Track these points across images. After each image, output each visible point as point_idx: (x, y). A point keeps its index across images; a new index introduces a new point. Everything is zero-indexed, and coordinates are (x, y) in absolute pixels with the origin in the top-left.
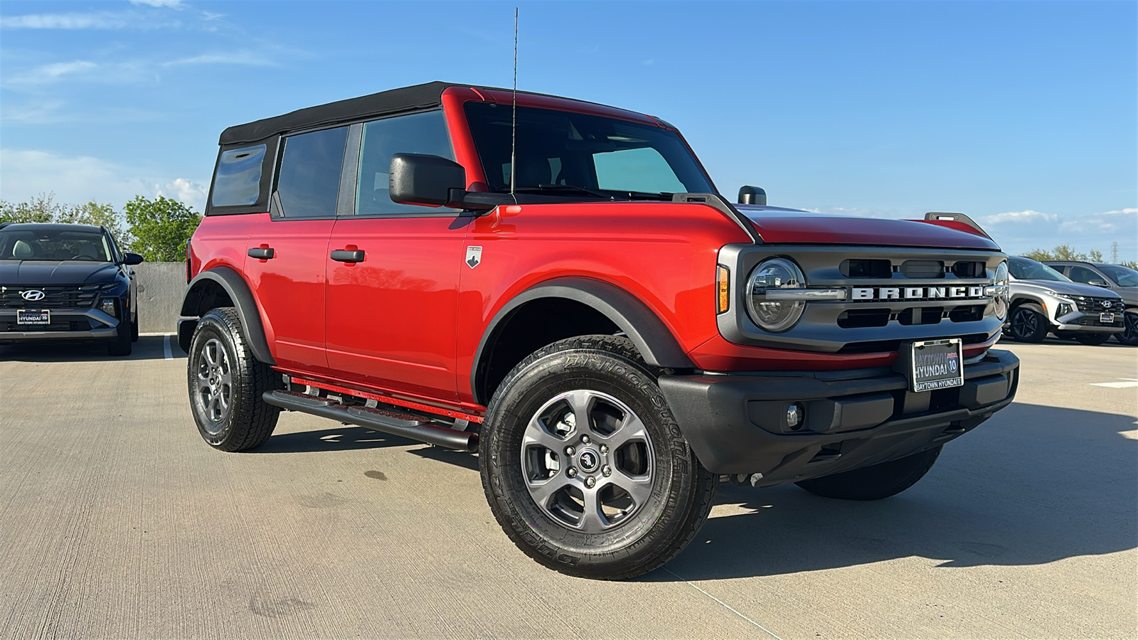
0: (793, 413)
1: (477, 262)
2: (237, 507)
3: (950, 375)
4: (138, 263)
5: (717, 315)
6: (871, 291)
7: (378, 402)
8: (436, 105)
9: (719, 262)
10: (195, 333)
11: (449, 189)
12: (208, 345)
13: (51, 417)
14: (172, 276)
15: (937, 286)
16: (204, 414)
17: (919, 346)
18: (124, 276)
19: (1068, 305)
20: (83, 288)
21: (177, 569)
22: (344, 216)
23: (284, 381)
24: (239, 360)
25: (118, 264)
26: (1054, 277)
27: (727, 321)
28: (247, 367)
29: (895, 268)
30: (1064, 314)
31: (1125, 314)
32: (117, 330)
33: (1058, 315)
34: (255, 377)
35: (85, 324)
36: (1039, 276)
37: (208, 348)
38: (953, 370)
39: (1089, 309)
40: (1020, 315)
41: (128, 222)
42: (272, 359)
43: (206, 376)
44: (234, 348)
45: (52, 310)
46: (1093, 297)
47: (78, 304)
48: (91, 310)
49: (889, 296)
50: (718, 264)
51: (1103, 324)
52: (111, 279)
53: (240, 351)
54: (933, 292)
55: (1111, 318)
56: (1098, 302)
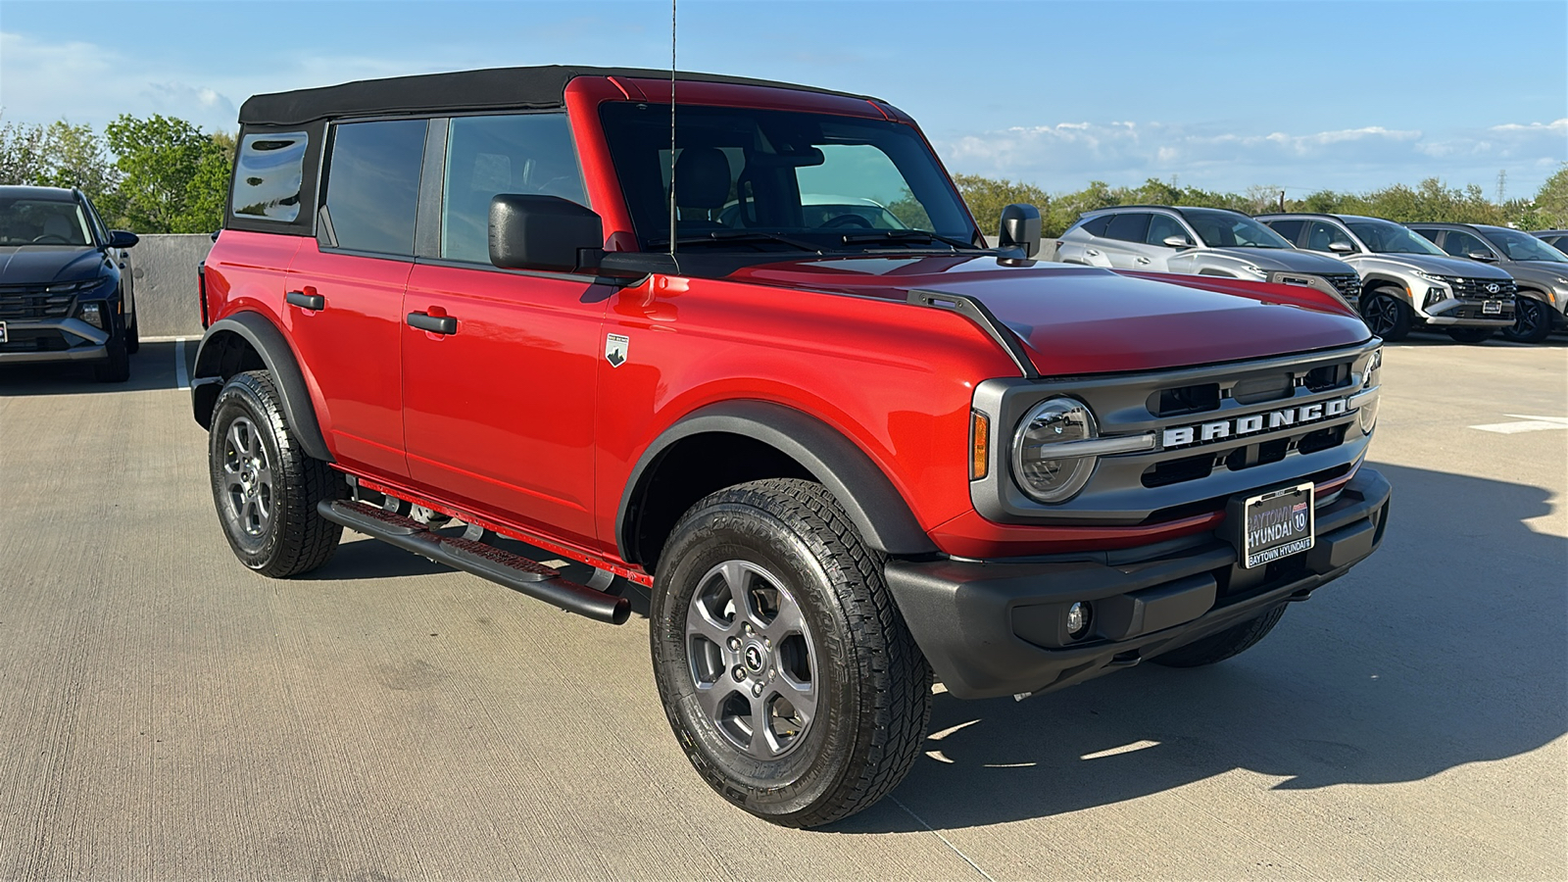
0: (1075, 615)
1: (622, 359)
2: (288, 687)
3: (1296, 537)
4: (131, 245)
5: (970, 481)
6: (1190, 431)
7: (485, 530)
8: (557, 105)
9: (974, 406)
10: (217, 407)
11: (578, 250)
12: (235, 425)
13: (15, 508)
14: (183, 254)
15: (1282, 410)
16: (236, 522)
17: (1254, 502)
18: (111, 267)
19: (1441, 290)
20: (54, 289)
21: (206, 815)
22: (425, 258)
23: (348, 482)
24: (280, 451)
25: (102, 248)
26: (1426, 250)
27: (985, 490)
28: (293, 462)
29: (1225, 392)
30: (1435, 302)
31: (1516, 302)
32: (107, 347)
33: (1426, 303)
34: (305, 477)
35: (59, 341)
36: (1405, 247)
37: (236, 430)
38: (1300, 528)
39: (1469, 296)
40: (1375, 302)
41: (114, 152)
42: (329, 455)
43: (236, 467)
44: (273, 434)
45: (9, 321)
46: (1475, 279)
47: (47, 312)
48: (68, 321)
49: (1215, 434)
50: (972, 409)
51: (1487, 316)
52: (93, 273)
53: (282, 439)
54: (1276, 420)
55: (1499, 308)
56: (1482, 285)
